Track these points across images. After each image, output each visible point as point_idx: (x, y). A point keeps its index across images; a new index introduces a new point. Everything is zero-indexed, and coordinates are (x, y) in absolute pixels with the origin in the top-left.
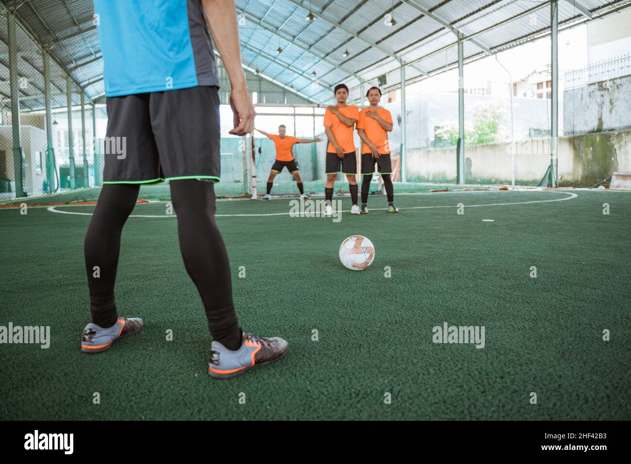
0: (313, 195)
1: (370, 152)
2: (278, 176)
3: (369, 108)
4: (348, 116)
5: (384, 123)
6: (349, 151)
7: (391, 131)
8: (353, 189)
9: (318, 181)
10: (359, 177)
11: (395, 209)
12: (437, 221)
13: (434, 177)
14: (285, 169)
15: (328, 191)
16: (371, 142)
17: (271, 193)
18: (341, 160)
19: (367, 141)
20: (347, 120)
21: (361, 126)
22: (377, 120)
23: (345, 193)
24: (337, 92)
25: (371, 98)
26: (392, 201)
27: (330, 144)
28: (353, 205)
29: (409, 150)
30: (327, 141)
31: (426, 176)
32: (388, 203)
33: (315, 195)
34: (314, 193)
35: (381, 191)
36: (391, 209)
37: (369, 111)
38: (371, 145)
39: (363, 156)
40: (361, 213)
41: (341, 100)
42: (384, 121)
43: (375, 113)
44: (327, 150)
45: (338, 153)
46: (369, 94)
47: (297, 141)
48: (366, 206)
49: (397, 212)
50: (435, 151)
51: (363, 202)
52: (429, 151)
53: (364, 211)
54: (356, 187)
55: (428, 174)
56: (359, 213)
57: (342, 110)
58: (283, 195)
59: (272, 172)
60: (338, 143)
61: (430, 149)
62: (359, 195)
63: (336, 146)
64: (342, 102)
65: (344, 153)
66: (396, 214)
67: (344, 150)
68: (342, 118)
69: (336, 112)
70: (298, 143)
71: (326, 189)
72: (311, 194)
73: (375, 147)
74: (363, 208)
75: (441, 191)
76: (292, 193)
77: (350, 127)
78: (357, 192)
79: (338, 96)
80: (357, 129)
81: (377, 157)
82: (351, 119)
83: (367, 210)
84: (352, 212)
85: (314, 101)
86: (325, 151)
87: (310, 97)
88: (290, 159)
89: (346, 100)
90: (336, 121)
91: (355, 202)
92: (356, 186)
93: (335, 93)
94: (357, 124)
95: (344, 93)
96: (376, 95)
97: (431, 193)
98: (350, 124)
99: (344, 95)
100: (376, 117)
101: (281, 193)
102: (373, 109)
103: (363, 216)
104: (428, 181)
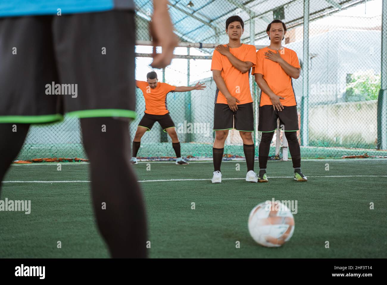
0: (191, 159)
1: (270, 104)
2: (147, 134)
3: (270, 46)
4: (242, 59)
5: (289, 68)
6: (244, 101)
7: (297, 77)
8: (248, 149)
9: (192, 143)
10: (257, 136)
11: (302, 176)
12: (361, 192)
13: (346, 139)
14: (157, 125)
15: (217, 152)
16: (272, 91)
17: (138, 156)
18: (234, 113)
19: (267, 90)
20: (241, 64)
21: (259, 71)
22: (280, 64)
23: (233, 157)
24: (229, 27)
25: (273, 34)
26: (299, 166)
27: (220, 92)
28: (248, 171)
29: (312, 105)
30: (215, 89)
31: (335, 139)
32: (294, 169)
33: (194, 159)
34: (192, 157)
35: (278, 156)
36: (298, 177)
37: (270, 52)
38: (272, 95)
39: (261, 109)
40: (259, 181)
41: (233, 37)
42: (290, 65)
43: (278, 54)
44: (216, 100)
45: (230, 104)
46: (271, 30)
47: (173, 90)
48: (265, 172)
49: (305, 181)
50: (348, 106)
51: (261, 167)
52: (339, 107)
53: (262, 179)
54: (252, 148)
55: (337, 136)
56: (257, 182)
57: (235, 50)
58: (153, 158)
59: (139, 129)
60: (229, 92)
61: (340, 103)
62: (257, 158)
63: (228, 96)
64: (235, 39)
65: (237, 104)
66: (305, 183)
67: (237, 101)
68: (235, 61)
69: (227, 54)
70: (172, 91)
71: (214, 149)
72: (189, 157)
73: (277, 98)
74: (261, 175)
75: (358, 157)
76: (164, 156)
77: (245, 72)
78: (254, 155)
79: (230, 31)
80: (254, 74)
81: (279, 109)
82: (246, 63)
83: (266, 177)
84: (247, 179)
85: (189, 40)
86: (214, 102)
87: (184, 35)
88: (163, 113)
89: (240, 36)
90: (227, 65)
91: (250, 167)
92: (253, 146)
93: (227, 28)
94: (254, 68)
95: (238, 27)
96: (280, 30)
97: (345, 160)
98: (245, 69)
99: (238, 30)
100: (280, 60)
101: (151, 156)
102: (274, 49)
103: (262, 185)
104: (337, 145)
